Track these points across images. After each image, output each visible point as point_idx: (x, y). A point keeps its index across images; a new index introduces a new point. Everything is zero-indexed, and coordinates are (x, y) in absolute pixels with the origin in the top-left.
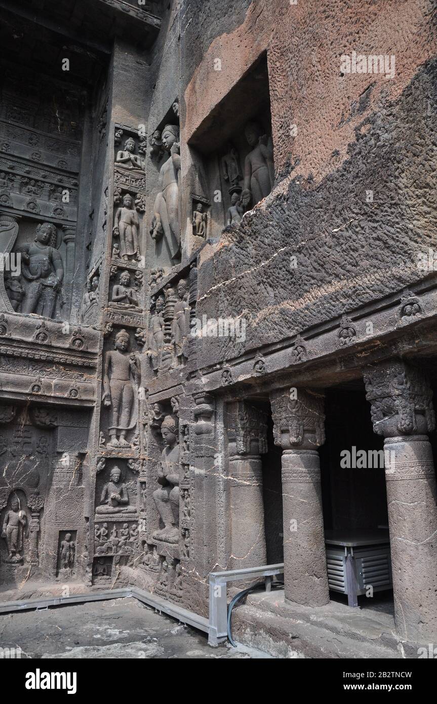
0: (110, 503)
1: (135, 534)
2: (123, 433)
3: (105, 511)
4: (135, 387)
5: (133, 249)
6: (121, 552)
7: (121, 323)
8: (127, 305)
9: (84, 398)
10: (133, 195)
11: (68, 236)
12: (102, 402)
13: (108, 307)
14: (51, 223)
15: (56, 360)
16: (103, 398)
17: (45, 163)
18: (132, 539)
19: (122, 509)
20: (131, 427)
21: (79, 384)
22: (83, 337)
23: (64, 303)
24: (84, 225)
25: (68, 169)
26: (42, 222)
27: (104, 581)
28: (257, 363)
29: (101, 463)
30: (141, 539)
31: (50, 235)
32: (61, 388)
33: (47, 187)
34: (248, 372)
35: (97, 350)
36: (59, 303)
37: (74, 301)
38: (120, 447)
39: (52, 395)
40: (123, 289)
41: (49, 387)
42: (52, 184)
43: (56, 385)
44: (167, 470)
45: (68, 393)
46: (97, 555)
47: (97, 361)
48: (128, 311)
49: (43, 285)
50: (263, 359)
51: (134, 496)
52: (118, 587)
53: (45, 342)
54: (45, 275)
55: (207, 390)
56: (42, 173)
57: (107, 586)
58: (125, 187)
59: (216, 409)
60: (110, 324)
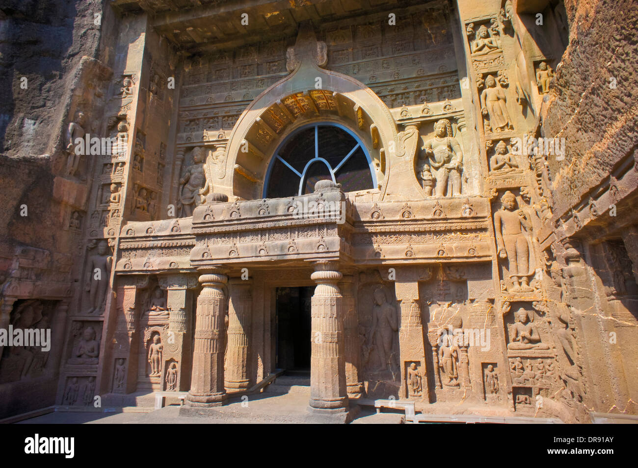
0: (521, 340)
1: (550, 368)
2: (524, 279)
3: (516, 347)
4: (529, 238)
5: (504, 120)
6: (539, 384)
7: (504, 187)
8: (507, 170)
9: (481, 254)
10: (495, 74)
11: (459, 125)
12: (498, 256)
13: (489, 176)
14: (444, 118)
15: (453, 228)
16: (498, 252)
17: (429, 74)
18: (549, 374)
19: (533, 345)
20: (530, 273)
21: (475, 244)
22: (472, 206)
23: (467, 179)
24: (470, 111)
25: (449, 71)
26: (437, 120)
27: (527, 409)
28: (591, 207)
29: (505, 306)
30: (557, 374)
31: (445, 128)
32: (461, 249)
33: (435, 92)
34: (588, 217)
35: (487, 213)
36: (463, 179)
37: (473, 175)
38: (522, 292)
39: (455, 256)
40: (501, 157)
41: (451, 250)
42: (438, 88)
43: (456, 247)
44: (561, 311)
45: (467, 252)
46: (515, 385)
47: (488, 223)
48: (509, 174)
49: (448, 169)
50: (594, 202)
51: (546, 335)
52: (541, 417)
53: (442, 217)
54: (448, 160)
55: (568, 235)
56: (428, 82)
57: (530, 414)
58: (485, 71)
59: (583, 252)
60: (494, 190)
